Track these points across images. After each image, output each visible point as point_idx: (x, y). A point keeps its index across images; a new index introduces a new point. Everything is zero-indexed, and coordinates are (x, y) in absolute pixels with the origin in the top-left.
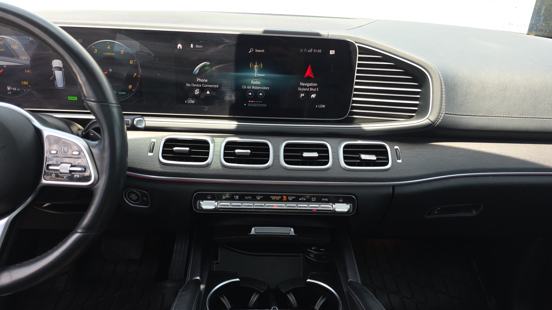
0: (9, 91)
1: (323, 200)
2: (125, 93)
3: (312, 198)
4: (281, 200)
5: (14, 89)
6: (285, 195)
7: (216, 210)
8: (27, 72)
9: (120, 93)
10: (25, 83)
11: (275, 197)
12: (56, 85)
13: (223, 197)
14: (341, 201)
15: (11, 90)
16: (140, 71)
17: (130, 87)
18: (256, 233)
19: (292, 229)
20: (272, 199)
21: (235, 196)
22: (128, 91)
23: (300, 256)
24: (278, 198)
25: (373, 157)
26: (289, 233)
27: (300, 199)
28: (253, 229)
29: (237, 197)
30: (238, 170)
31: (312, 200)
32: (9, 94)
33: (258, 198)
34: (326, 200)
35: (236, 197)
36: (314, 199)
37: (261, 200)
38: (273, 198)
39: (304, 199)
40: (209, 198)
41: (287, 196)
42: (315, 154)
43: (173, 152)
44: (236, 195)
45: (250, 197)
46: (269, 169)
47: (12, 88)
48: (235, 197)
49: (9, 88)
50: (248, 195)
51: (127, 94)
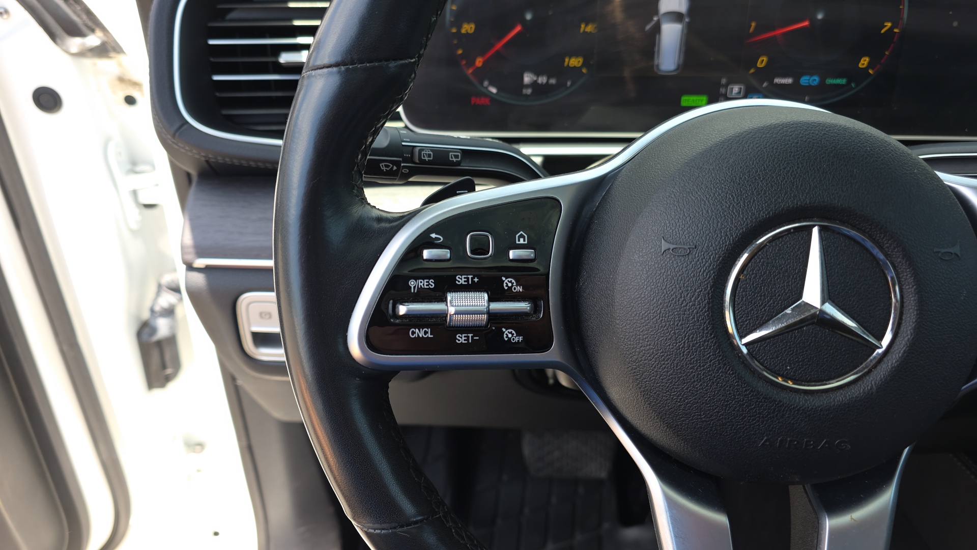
0: (527, 86)
2: (843, 81)
5: (542, 80)
8: (586, 30)
9: (830, 81)
10: (575, 62)
12: (658, 66)
15: (534, 84)
16: (905, 15)
17: (864, 62)
22: (854, 75)
32: (526, 95)
47: (535, 79)
49: (528, 78)
51: (849, 83)
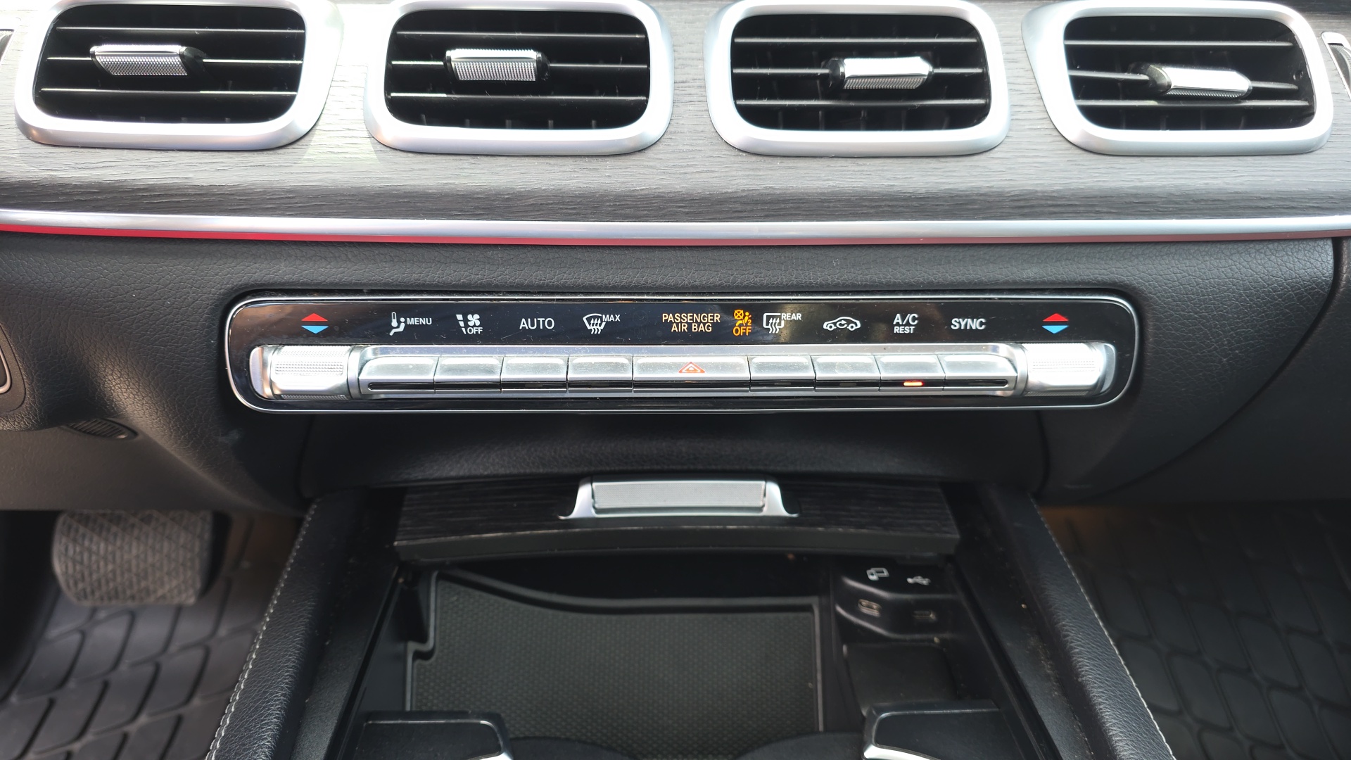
1: (958, 323)
3: (898, 317)
4: (721, 336)
6: (746, 307)
7: (353, 396)
11: (688, 317)
13: (394, 323)
14: (1054, 329)
18: (598, 511)
19: (774, 490)
20: (674, 328)
21: (460, 317)
23: (808, 609)
24: (706, 321)
25: (1232, 81)
26: (760, 509)
27: (827, 326)
28: (584, 493)
29: (474, 319)
30: (471, 160)
31: (896, 330)
33: (596, 327)
34: (975, 324)
35: (466, 320)
36: (908, 324)
37: (610, 337)
38: (679, 322)
39: (849, 322)
40: (316, 329)
41: (756, 311)
42: (917, 67)
43: (97, 75)
44: (467, 310)
45: (548, 323)
46: (650, 153)
48: (462, 324)
50: (532, 311)
